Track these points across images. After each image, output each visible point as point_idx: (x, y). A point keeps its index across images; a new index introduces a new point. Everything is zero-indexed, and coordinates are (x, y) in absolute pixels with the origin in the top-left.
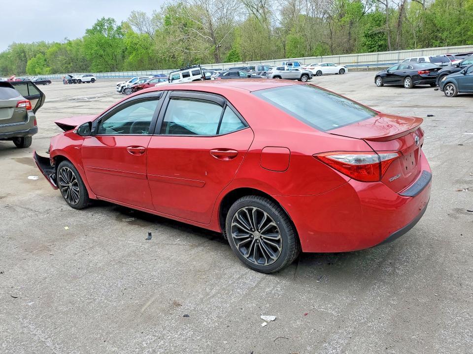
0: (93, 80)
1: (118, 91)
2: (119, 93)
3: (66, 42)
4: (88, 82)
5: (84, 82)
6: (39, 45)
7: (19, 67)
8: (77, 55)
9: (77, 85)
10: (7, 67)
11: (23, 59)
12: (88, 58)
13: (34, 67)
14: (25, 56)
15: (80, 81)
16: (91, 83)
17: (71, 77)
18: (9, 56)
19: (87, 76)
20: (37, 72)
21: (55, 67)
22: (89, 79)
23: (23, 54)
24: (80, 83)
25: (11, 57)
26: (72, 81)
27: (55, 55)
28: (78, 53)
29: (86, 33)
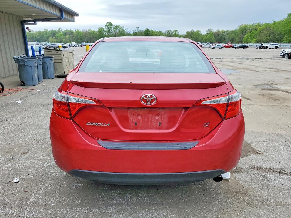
0: (276, 48)
1: (281, 55)
2: (281, 57)
3: (273, 22)
4: (273, 48)
5: (270, 49)
6: (256, 25)
7: (240, 38)
8: (277, 31)
9: (264, 50)
10: (234, 38)
11: (244, 34)
12: (283, 32)
13: (248, 38)
14: (246, 32)
15: (267, 48)
16: (274, 49)
17: (262, 45)
18: (237, 32)
19: (273, 44)
20: (248, 41)
21: (260, 38)
22: (274, 46)
23: (245, 31)
24: (266, 49)
25: (238, 32)
26: (262, 48)
27: (262, 31)
28: (278, 29)
29: (288, 16)
